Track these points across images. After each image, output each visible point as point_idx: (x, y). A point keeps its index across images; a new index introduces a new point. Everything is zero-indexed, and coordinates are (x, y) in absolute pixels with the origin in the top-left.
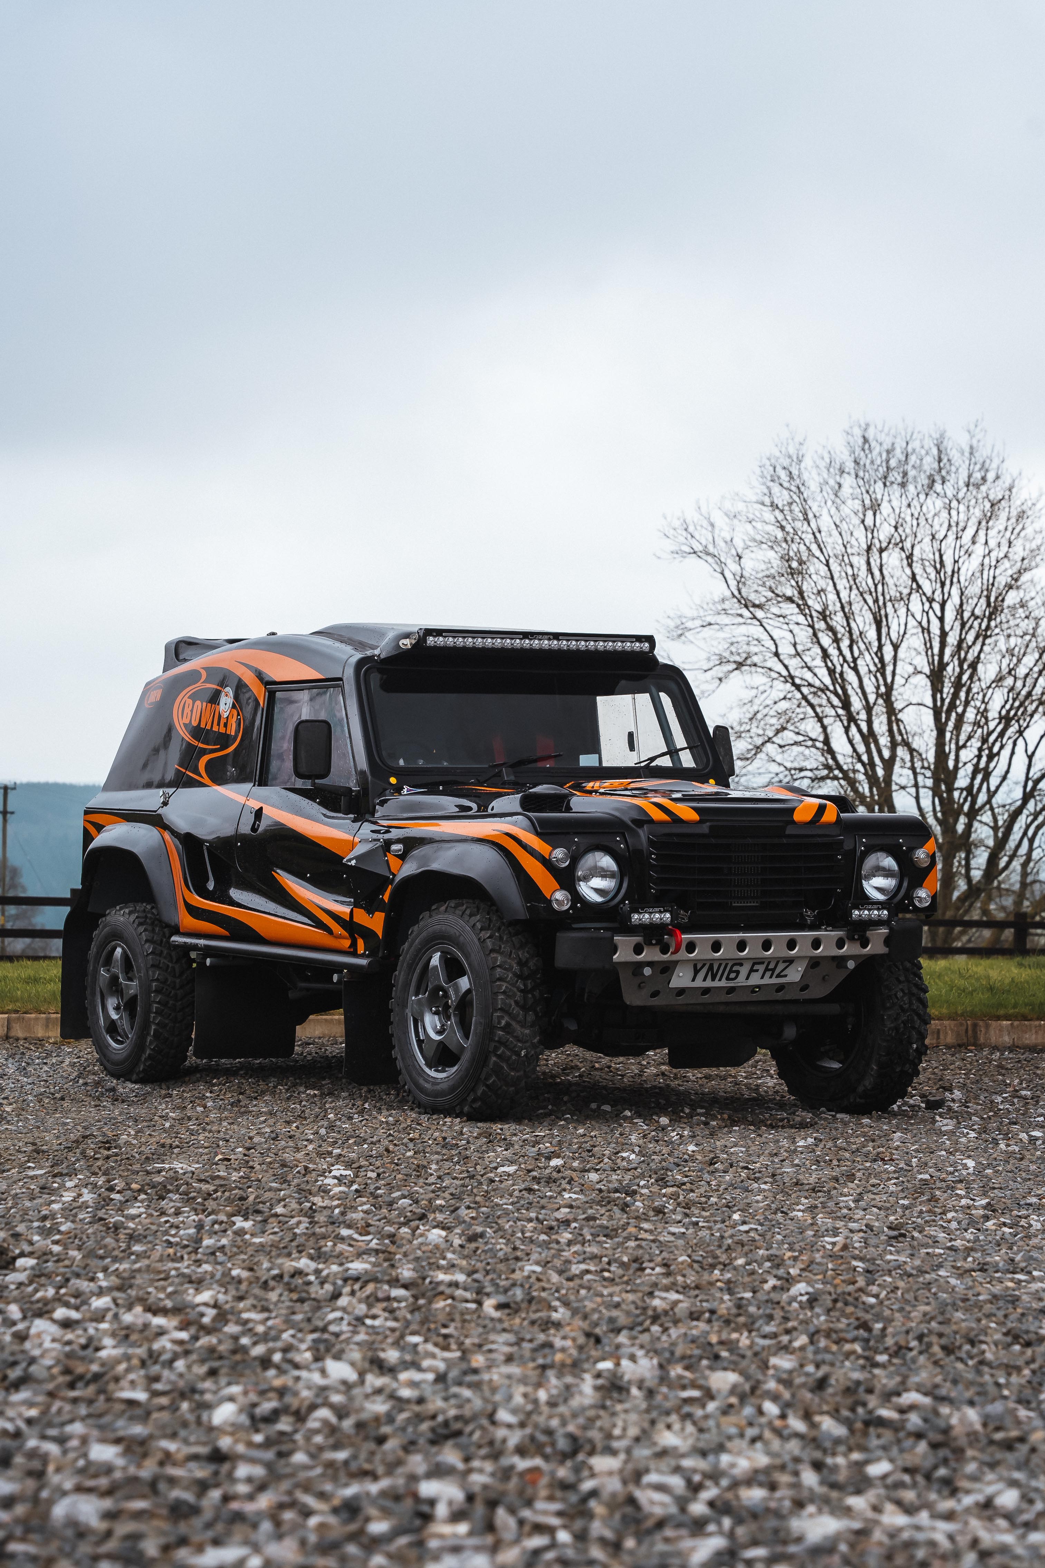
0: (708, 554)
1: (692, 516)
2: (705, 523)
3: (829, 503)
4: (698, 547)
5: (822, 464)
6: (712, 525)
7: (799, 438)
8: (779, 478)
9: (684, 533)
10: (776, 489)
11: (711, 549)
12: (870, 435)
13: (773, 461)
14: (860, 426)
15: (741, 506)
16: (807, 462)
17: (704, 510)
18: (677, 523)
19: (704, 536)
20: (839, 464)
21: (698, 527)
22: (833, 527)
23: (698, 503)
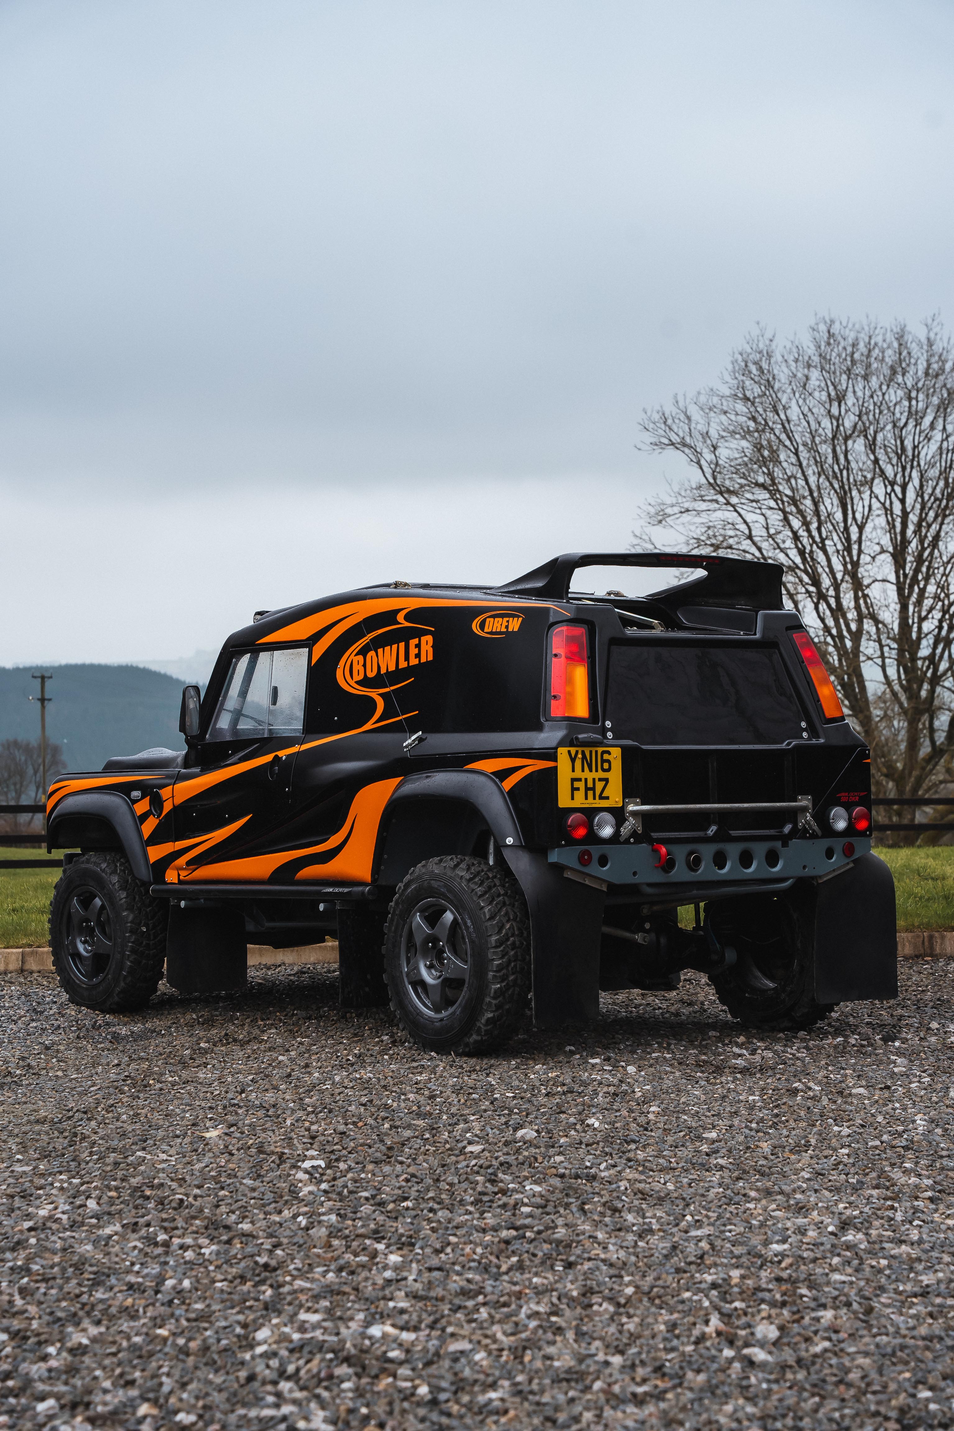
0: (685, 445)
1: (670, 409)
2: (682, 417)
3: (797, 395)
4: (675, 438)
5: (791, 359)
6: (689, 418)
7: (768, 335)
8: (750, 372)
9: (663, 426)
10: (748, 383)
11: (688, 440)
12: (836, 329)
13: (744, 357)
14: (825, 322)
15: (715, 400)
16: (777, 357)
17: (681, 404)
18: (656, 417)
19: (681, 429)
20: (806, 358)
21: (677, 421)
22: (801, 416)
23: (676, 396)
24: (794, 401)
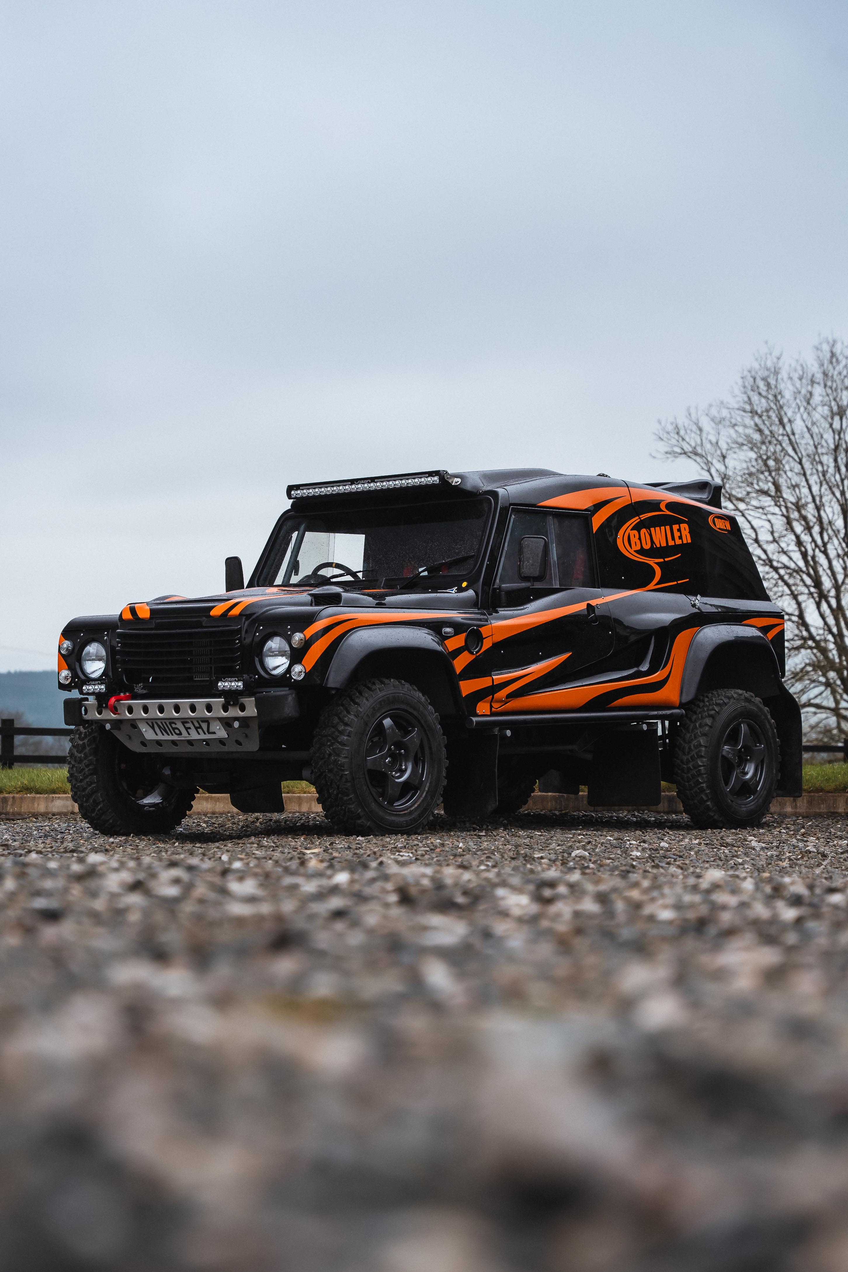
0: (696, 454)
1: (682, 421)
2: (694, 428)
3: (802, 409)
4: (688, 448)
5: (795, 376)
6: (701, 430)
7: (776, 353)
8: (758, 387)
9: (676, 437)
10: (755, 398)
11: (699, 450)
12: (838, 349)
13: (753, 373)
14: (828, 343)
15: (725, 413)
16: (784, 374)
17: (694, 416)
18: (670, 428)
19: (693, 439)
20: (810, 375)
21: (688, 432)
22: (806, 430)
23: (688, 410)
24: (798, 416)
